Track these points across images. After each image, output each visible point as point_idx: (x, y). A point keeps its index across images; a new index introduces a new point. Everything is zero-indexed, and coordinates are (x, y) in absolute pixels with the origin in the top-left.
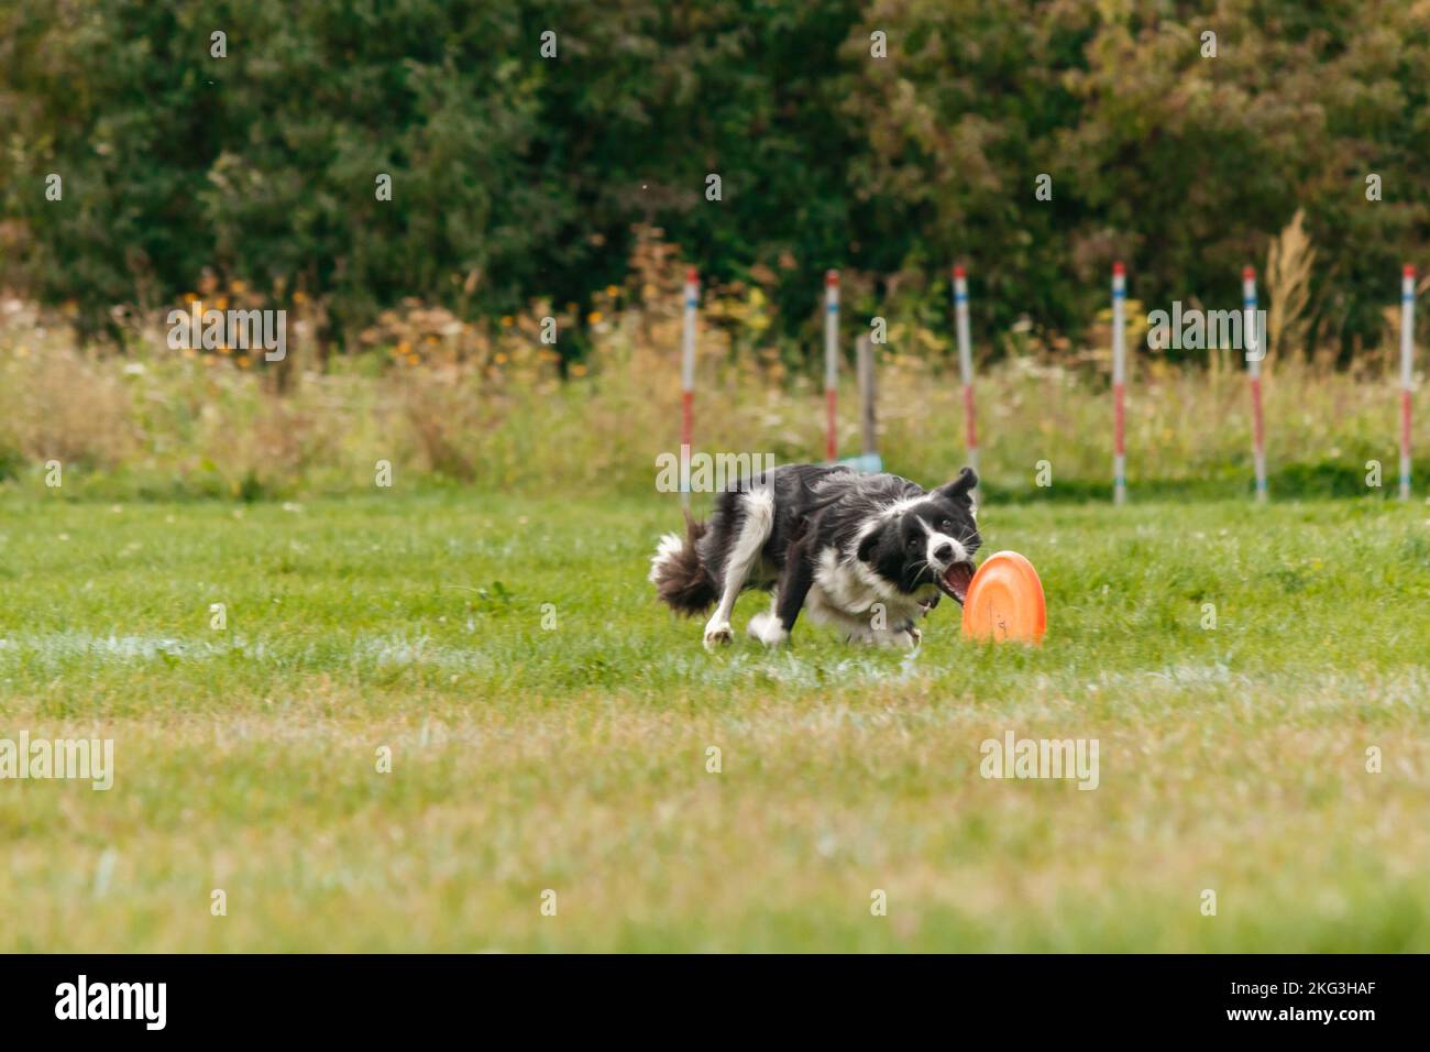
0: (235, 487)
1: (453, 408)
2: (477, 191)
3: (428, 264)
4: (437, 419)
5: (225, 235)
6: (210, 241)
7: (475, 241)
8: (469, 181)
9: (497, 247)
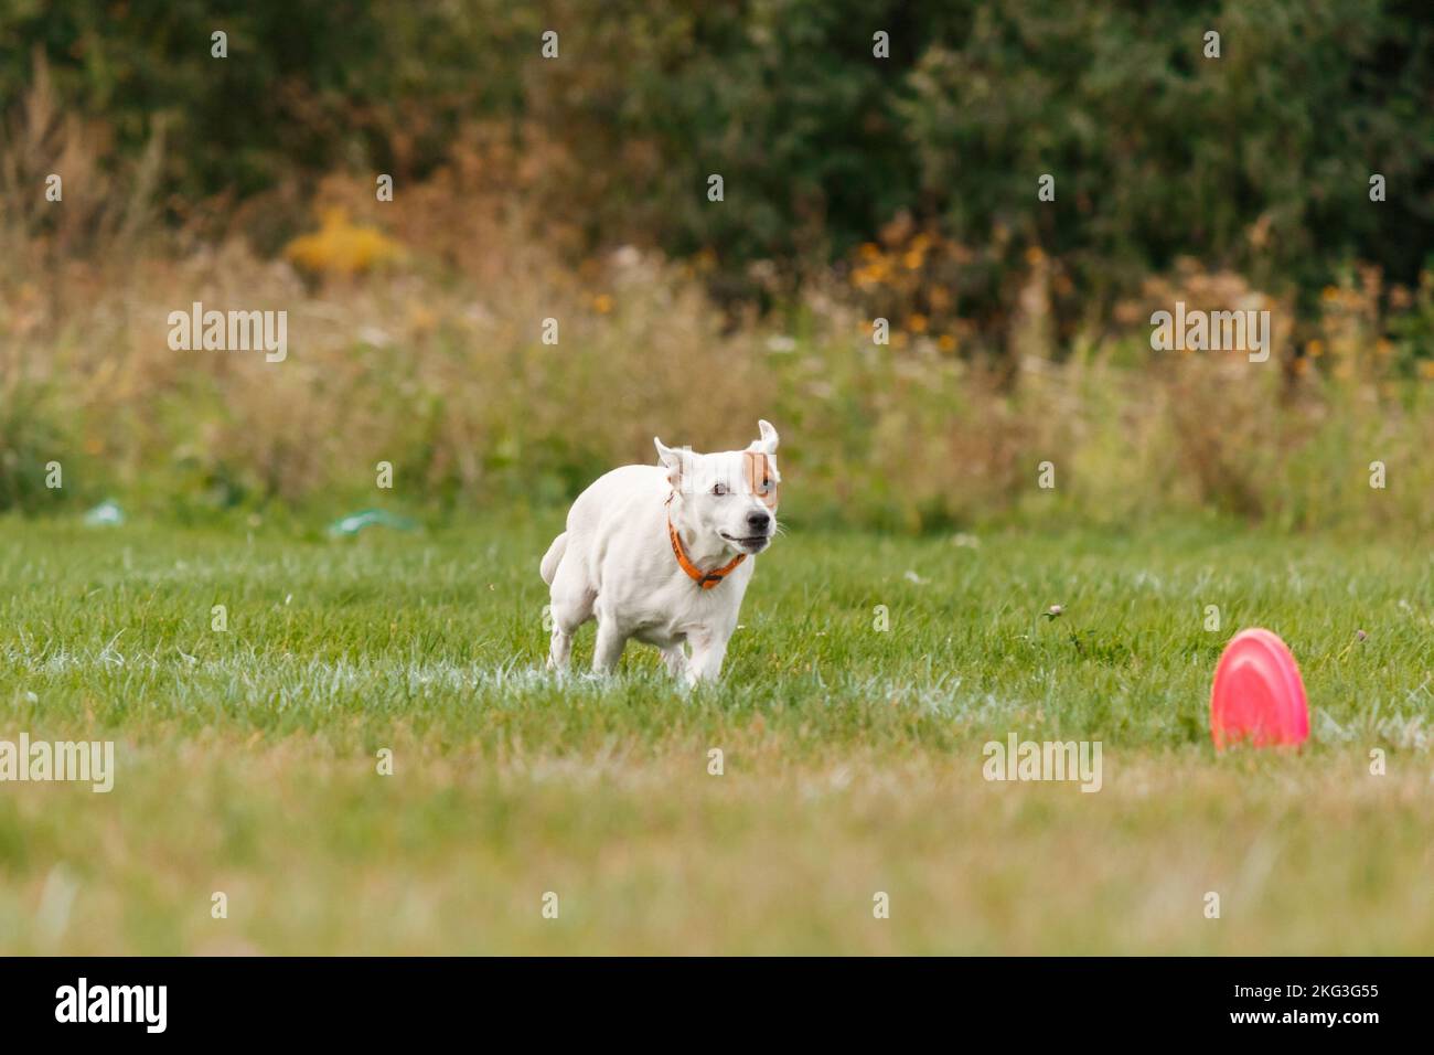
0: (911, 518)
1: (1238, 415)
2: (1296, 110)
3: (1225, 213)
4: (1216, 431)
5: (934, 165)
6: (913, 172)
7: (1289, 178)
8: (1281, 95)
9: (1322, 190)
